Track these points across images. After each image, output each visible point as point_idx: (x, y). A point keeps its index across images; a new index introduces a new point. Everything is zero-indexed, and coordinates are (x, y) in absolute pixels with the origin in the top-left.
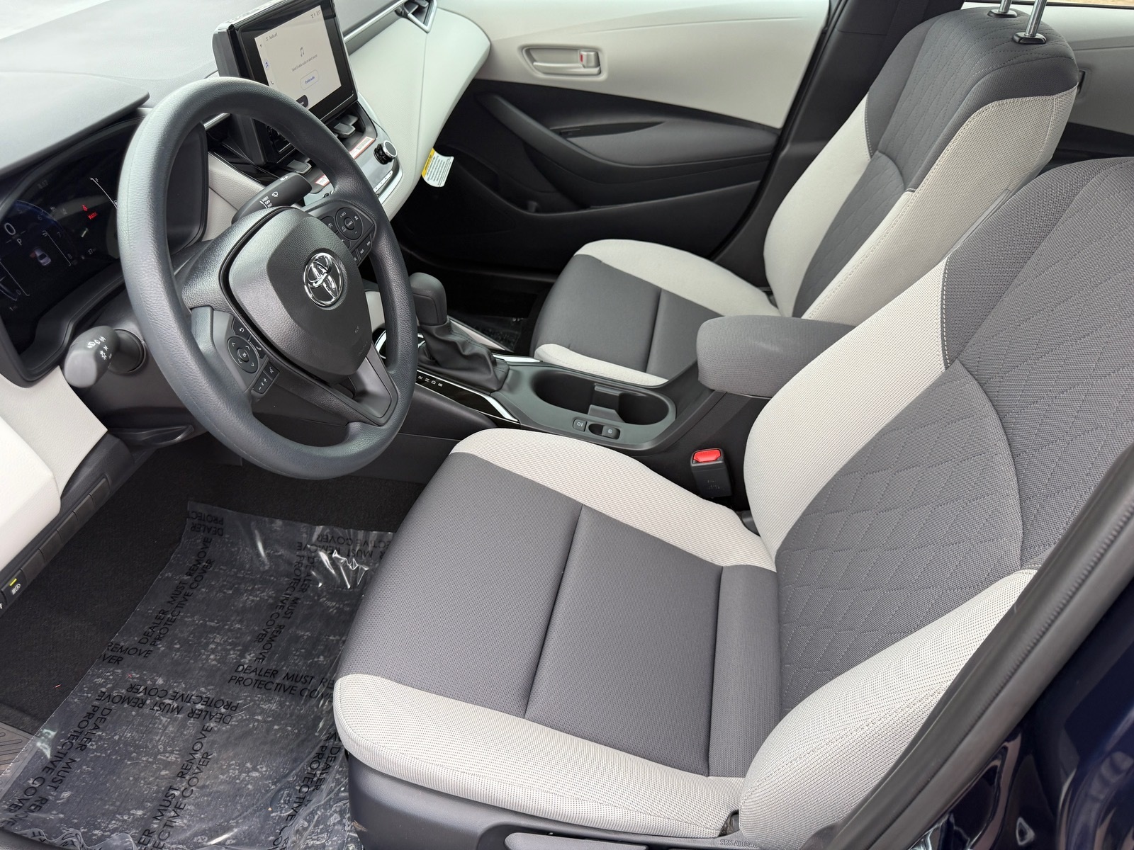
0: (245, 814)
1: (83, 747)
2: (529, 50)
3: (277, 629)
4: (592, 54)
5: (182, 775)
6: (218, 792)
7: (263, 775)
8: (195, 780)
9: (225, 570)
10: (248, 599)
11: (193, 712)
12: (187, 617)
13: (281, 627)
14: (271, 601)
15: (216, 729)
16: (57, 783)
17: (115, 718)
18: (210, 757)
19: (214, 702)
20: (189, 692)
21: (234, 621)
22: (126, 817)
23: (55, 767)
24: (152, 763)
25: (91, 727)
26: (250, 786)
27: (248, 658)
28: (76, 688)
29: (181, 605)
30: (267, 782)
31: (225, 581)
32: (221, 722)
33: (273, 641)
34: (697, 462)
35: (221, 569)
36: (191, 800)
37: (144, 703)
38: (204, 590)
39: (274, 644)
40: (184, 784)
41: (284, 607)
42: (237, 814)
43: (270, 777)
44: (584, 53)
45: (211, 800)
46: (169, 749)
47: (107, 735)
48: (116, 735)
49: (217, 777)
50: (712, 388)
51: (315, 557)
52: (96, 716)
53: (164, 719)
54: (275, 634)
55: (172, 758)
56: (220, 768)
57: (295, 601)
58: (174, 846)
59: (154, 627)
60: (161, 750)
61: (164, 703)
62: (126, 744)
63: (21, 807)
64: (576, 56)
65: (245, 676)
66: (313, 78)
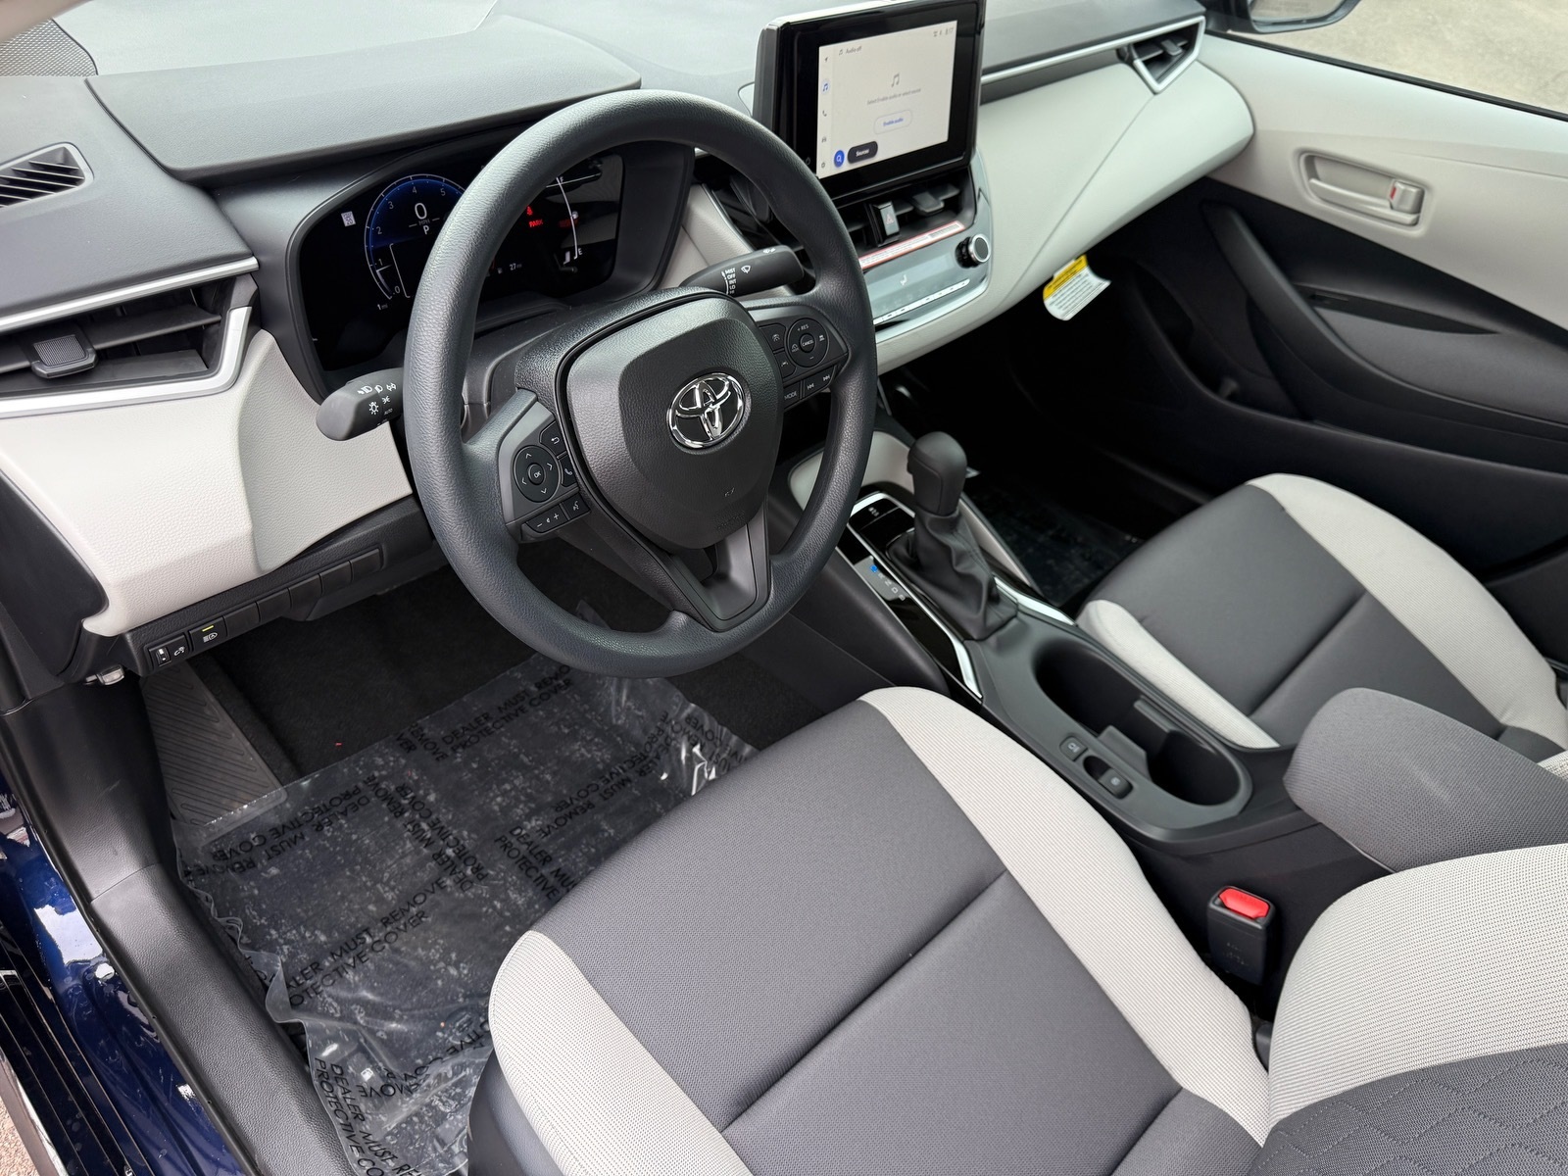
0: (416, 1012)
1: (319, 827)
2: (1311, 160)
3: (585, 806)
4: (1414, 190)
5: (386, 922)
6: (406, 966)
7: (460, 978)
8: (394, 937)
9: (576, 701)
10: (579, 750)
11: (440, 855)
12: (506, 737)
13: (590, 805)
14: (600, 766)
15: (449, 889)
16: (275, 853)
17: (366, 813)
18: (423, 919)
19: (467, 855)
20: (450, 828)
21: (548, 768)
22: (307, 935)
23: (284, 833)
24: (368, 889)
25: (340, 809)
26: (440, 982)
27: (534, 823)
28: (353, 757)
29: (508, 718)
30: (459, 989)
31: (568, 714)
32: (459, 885)
33: (571, 817)
34: (1223, 905)
35: (574, 698)
36: (377, 957)
37: (402, 813)
38: (541, 713)
39: (569, 822)
40: (381, 934)
41: (608, 781)
42: (408, 1006)
43: (465, 985)
44: (1400, 187)
45: (394, 972)
46: (392, 883)
47: (349, 828)
48: (355, 833)
49: (415, 948)
50: (1298, 804)
51: (674, 739)
52: (351, 800)
53: (409, 845)
54: (578, 810)
55: (389, 896)
56: (425, 940)
57: (623, 783)
58: (330, 1000)
59: (467, 729)
60: (385, 880)
61: (419, 826)
62: (359, 851)
63: (227, 858)
64: (1385, 187)
65: (516, 844)
66: (901, 120)
